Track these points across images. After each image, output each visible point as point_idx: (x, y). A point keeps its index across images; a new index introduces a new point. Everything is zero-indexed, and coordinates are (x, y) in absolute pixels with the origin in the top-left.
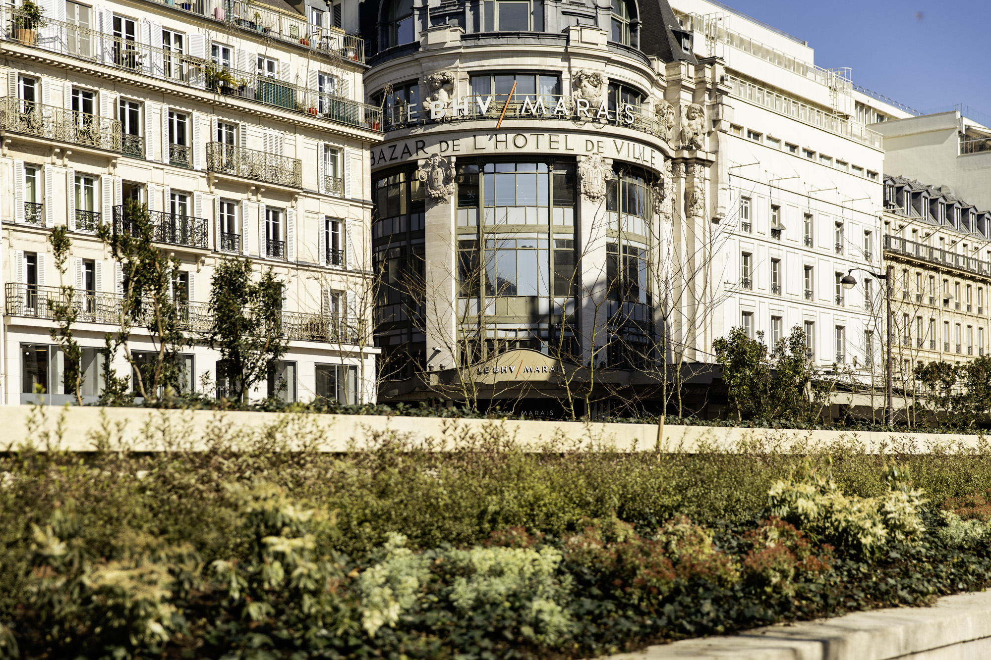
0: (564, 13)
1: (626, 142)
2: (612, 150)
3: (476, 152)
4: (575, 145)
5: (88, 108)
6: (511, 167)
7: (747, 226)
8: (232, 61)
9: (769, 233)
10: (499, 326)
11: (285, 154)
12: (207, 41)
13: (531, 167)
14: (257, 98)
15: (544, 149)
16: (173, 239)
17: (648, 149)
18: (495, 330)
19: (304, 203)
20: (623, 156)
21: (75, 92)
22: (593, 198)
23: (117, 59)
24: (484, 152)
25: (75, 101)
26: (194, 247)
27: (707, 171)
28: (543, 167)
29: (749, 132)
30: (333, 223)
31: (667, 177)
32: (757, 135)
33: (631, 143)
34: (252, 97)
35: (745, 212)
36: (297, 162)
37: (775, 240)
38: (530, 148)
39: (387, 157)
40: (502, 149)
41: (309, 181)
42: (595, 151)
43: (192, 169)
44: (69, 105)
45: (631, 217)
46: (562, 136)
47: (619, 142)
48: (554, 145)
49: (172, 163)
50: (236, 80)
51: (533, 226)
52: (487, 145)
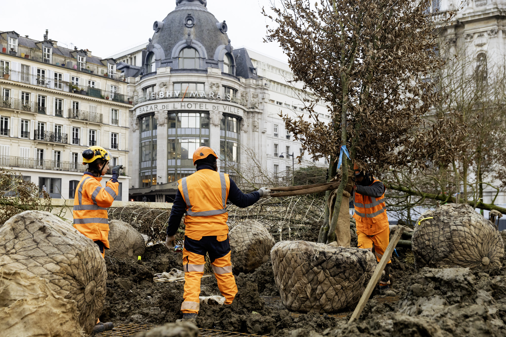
0: (206, 63)
1: (228, 106)
2: (222, 109)
3: (174, 109)
4: (209, 107)
5: (27, 98)
6: (186, 114)
7: (276, 135)
8: (79, 82)
9: (285, 137)
10: (182, 169)
11: (97, 112)
12: (70, 76)
13: (194, 114)
14: (87, 94)
15: (198, 108)
16: (56, 140)
17: (236, 109)
18: (181, 170)
19: (104, 128)
20: (227, 111)
21: (23, 93)
22: (215, 125)
23: (38, 82)
24: (177, 109)
25: (23, 96)
26: (62, 143)
27: (260, 116)
28: (198, 115)
29: (277, 102)
30: (114, 135)
31: (245, 118)
32: (281, 104)
33: (230, 107)
34: (85, 93)
35: (276, 130)
36: (101, 115)
37: (288, 140)
38: (193, 108)
39: (145, 110)
40: (183, 108)
41: (105, 120)
42: (216, 109)
43: (63, 117)
44: (20, 98)
45: (230, 132)
46: (204, 104)
47: (225, 106)
48: (201, 107)
49: (56, 115)
50: (80, 88)
51: (194, 135)
52: (178, 107)
